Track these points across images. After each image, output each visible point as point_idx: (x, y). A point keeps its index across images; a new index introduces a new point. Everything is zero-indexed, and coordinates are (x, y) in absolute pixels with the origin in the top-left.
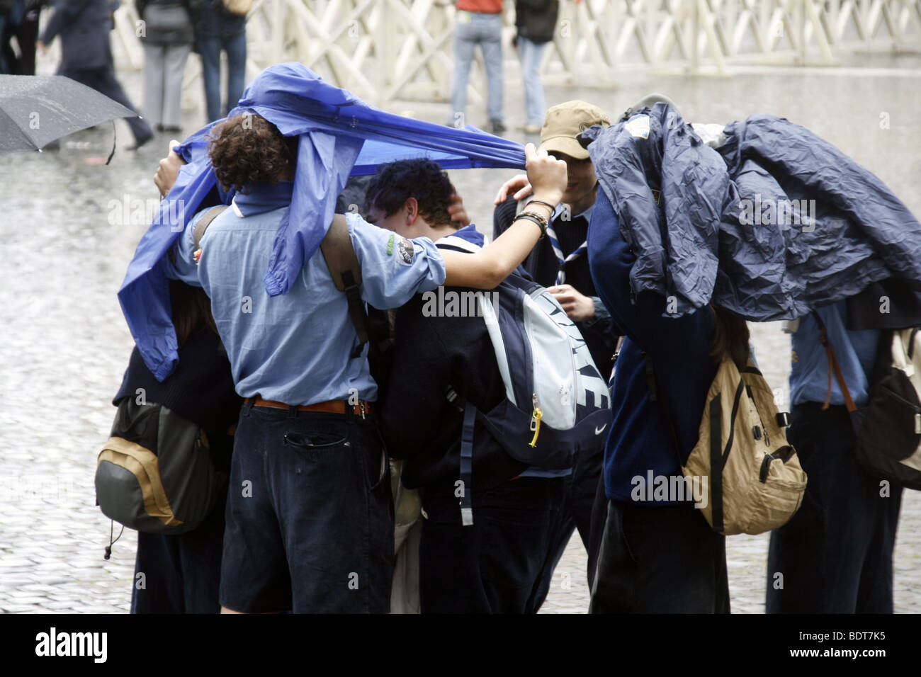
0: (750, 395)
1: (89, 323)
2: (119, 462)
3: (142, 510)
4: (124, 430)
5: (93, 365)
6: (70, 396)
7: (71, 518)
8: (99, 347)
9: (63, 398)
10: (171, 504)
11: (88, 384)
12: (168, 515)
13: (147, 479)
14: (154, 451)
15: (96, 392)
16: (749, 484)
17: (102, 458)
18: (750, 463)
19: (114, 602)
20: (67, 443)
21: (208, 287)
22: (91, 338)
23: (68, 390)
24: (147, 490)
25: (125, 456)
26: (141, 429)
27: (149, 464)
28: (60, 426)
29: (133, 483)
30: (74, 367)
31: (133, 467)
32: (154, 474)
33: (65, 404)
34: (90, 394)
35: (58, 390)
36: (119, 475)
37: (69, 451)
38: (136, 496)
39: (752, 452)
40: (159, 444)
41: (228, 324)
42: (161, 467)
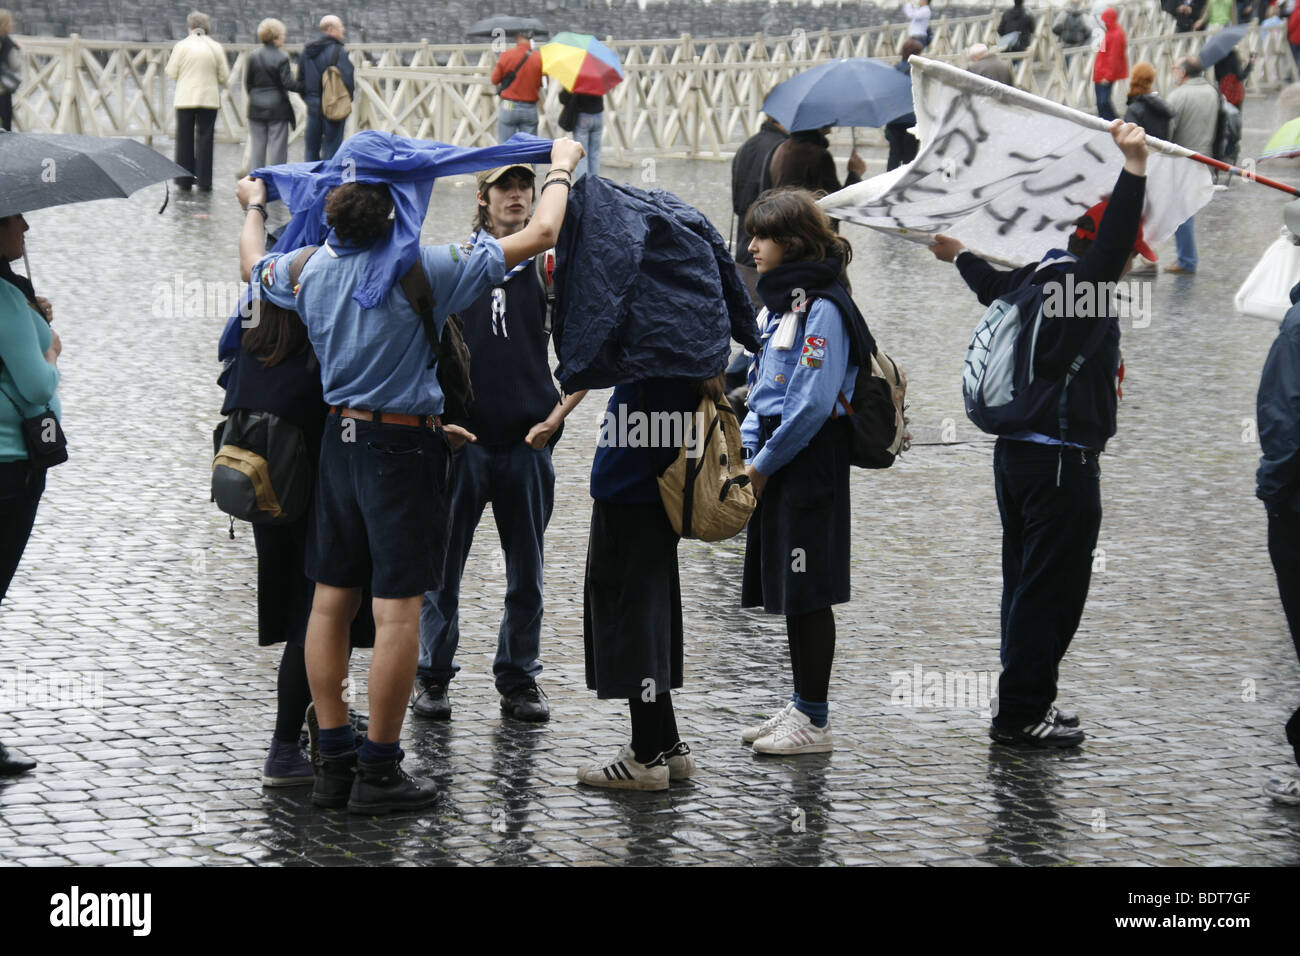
0: (722, 428)
1: (195, 348)
2: (233, 466)
3: (255, 505)
4: (237, 440)
5: (200, 383)
6: (180, 408)
7: (181, 508)
8: (204, 368)
9: (176, 410)
10: (279, 499)
11: (195, 399)
12: (277, 509)
13: (259, 480)
14: (265, 457)
15: (202, 405)
16: (710, 500)
17: (217, 463)
18: (714, 484)
19: (218, 577)
20: (178, 447)
21: (304, 316)
22: (198, 361)
23: (179, 403)
24: (259, 489)
25: (239, 461)
26: (251, 439)
27: (261, 468)
28: (173, 432)
29: (247, 483)
30: (183, 384)
31: (247, 470)
32: (264, 476)
33: (175, 414)
34: (196, 407)
35: (171, 403)
36: (236, 478)
37: (179, 453)
38: (250, 494)
39: (718, 475)
40: (269, 450)
41: (323, 347)
42: (271, 468)
